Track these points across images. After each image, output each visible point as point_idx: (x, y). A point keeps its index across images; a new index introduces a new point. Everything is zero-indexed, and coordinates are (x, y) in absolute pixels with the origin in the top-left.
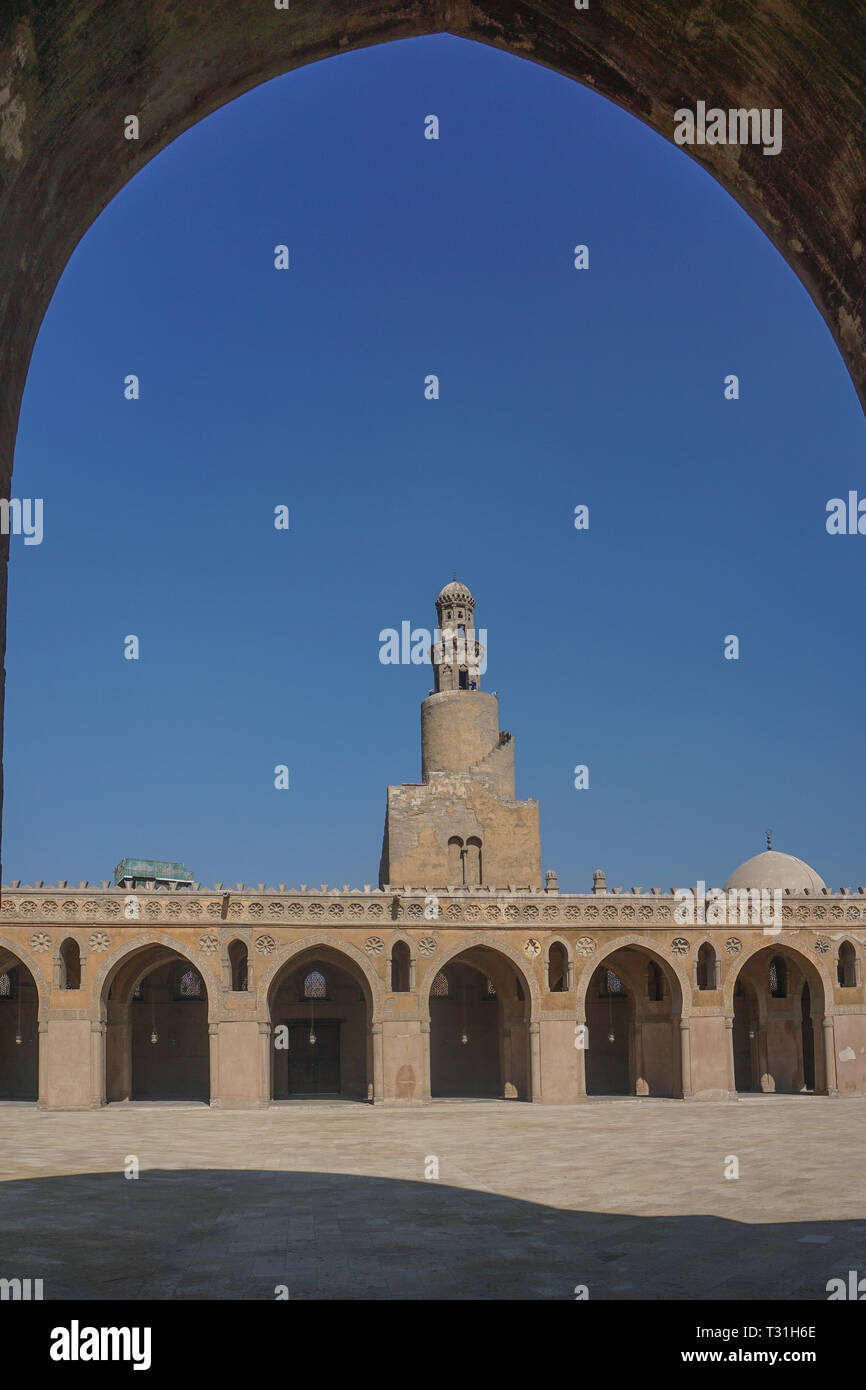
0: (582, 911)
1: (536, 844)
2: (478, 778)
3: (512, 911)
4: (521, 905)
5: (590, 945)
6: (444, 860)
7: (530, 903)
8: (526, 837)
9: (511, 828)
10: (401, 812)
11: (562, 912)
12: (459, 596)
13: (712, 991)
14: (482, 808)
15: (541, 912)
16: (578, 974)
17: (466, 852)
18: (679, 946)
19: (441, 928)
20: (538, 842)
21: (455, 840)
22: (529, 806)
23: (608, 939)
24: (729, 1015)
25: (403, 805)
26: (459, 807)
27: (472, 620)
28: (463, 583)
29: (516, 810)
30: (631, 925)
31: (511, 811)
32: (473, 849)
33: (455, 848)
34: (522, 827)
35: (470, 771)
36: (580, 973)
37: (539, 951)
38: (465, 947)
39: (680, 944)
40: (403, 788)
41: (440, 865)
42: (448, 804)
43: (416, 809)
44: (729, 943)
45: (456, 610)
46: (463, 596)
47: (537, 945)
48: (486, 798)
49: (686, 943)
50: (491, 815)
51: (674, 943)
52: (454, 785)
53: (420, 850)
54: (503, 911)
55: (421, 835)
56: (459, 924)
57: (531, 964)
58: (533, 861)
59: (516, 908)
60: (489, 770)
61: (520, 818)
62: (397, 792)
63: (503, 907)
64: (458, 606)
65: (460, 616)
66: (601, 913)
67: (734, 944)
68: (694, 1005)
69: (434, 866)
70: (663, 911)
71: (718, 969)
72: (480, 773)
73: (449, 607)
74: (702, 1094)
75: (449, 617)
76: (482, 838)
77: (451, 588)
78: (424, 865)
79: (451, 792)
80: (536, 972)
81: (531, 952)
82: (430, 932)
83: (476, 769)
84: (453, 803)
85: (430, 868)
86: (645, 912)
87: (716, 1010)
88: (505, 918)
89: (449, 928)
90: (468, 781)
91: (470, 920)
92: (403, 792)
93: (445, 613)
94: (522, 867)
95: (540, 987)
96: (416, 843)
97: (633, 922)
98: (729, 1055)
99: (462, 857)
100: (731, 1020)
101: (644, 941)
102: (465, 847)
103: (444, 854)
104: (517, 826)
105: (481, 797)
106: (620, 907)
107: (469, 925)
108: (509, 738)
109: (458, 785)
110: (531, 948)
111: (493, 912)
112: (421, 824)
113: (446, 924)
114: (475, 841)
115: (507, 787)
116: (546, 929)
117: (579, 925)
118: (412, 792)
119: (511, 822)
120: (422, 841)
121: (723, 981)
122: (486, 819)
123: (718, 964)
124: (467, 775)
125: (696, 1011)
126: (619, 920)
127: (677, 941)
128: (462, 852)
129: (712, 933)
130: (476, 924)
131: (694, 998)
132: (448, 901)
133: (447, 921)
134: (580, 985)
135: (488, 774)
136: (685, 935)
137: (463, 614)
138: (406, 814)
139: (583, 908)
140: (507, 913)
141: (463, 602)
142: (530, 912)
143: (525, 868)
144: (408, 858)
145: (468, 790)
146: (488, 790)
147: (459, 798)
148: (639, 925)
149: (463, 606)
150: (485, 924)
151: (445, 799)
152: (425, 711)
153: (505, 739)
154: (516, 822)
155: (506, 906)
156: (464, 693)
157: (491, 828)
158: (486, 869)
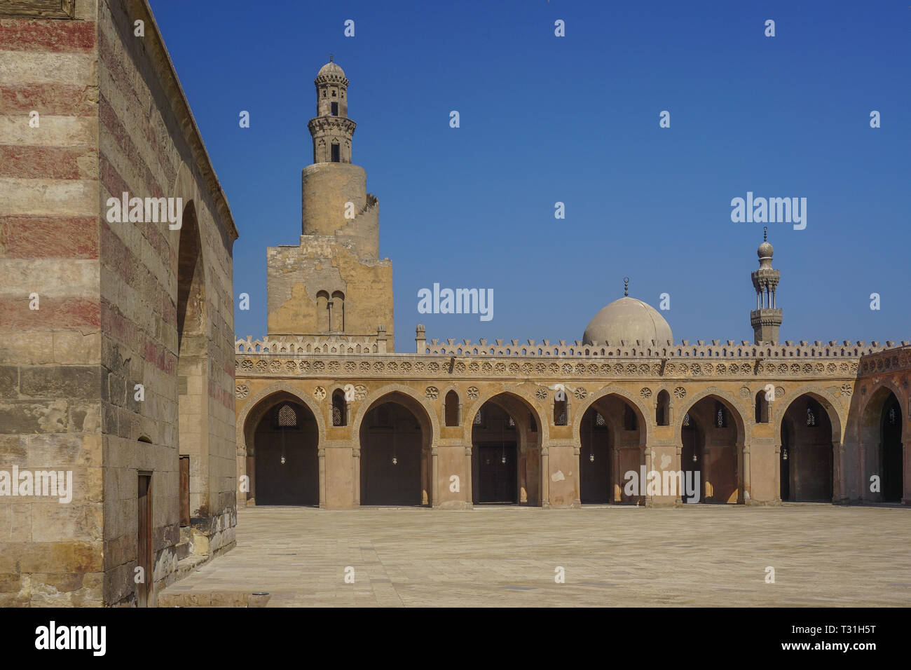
0: (358, 365)
1: (389, 298)
2: (342, 240)
3: (305, 366)
4: (311, 360)
5: (364, 392)
6: (312, 311)
7: (318, 359)
8: (381, 292)
9: (369, 283)
10: (277, 269)
11: (342, 366)
12: (332, 77)
13: (455, 427)
14: (346, 266)
15: (326, 366)
16: (354, 413)
17: (332, 304)
18: (432, 392)
19: (252, 378)
20: (391, 296)
21: (322, 293)
22: (384, 264)
23: (377, 387)
24: (469, 445)
25: (279, 264)
26: (325, 266)
27: (345, 97)
28: (339, 65)
29: (373, 268)
30: (394, 376)
31: (369, 269)
32: (337, 301)
33: (322, 300)
34: (378, 282)
35: (335, 235)
36: (356, 412)
37: (325, 395)
38: (269, 392)
39: (432, 391)
40: (279, 249)
41: (309, 315)
42: (316, 263)
43: (290, 267)
44: (470, 391)
45: (330, 90)
46: (336, 77)
47: (324, 391)
48: (348, 257)
49: (436, 391)
50: (353, 273)
51: (427, 390)
52: (321, 247)
53: (293, 302)
54: (298, 365)
55: (294, 290)
56: (265, 375)
57: (318, 405)
58: (387, 312)
59: (308, 363)
60: (352, 233)
61: (377, 276)
62: (274, 253)
63: (298, 362)
64: (332, 85)
65: (334, 95)
66: (373, 367)
67: (474, 391)
68: (442, 438)
69: (305, 316)
70: (420, 366)
71: (461, 411)
72: (344, 236)
73: (324, 86)
74: (446, 504)
75: (325, 95)
76: (344, 292)
77: (328, 69)
78: (296, 315)
79: (319, 253)
80: (323, 411)
81: (320, 397)
82: (244, 380)
83: (340, 233)
84: (320, 262)
85: (301, 317)
86: (406, 367)
87: (458, 441)
88: (299, 370)
89: (257, 378)
90: (332, 243)
91: (274, 372)
92: (279, 253)
93: (321, 91)
94: (377, 317)
95: (326, 422)
96: (290, 296)
97: (396, 374)
98: (467, 476)
99: (328, 308)
100: (470, 449)
101: (405, 389)
102: (331, 299)
103: (313, 306)
104: (374, 281)
105: (344, 257)
106: (386, 363)
107: (272, 375)
108: (375, 201)
109: (325, 247)
110: (319, 393)
111: (291, 366)
112: (294, 280)
113: (256, 375)
114: (339, 294)
115: (369, 247)
116: (330, 379)
117: (355, 376)
118: (286, 253)
119: (369, 279)
120: (294, 295)
121: (464, 420)
122: (348, 276)
123: (460, 407)
124: (332, 237)
125: (444, 442)
126: (386, 373)
127: (430, 389)
128: (329, 304)
129: (457, 383)
130: (277, 375)
131: (441, 432)
132: (257, 357)
133: (256, 372)
134: (355, 422)
135: (350, 237)
136: (436, 384)
137: (336, 93)
138: (281, 272)
139: (358, 363)
140: (302, 367)
141: (336, 82)
142: (319, 366)
143: (379, 317)
144: (283, 309)
145: (333, 251)
146: (351, 251)
147: (326, 258)
148: (400, 376)
149: (337, 86)
150: (284, 375)
151: (314, 259)
152: (305, 178)
153: (372, 201)
154: (373, 279)
155: (300, 361)
156: (333, 165)
157: (352, 283)
158: (349, 318)
